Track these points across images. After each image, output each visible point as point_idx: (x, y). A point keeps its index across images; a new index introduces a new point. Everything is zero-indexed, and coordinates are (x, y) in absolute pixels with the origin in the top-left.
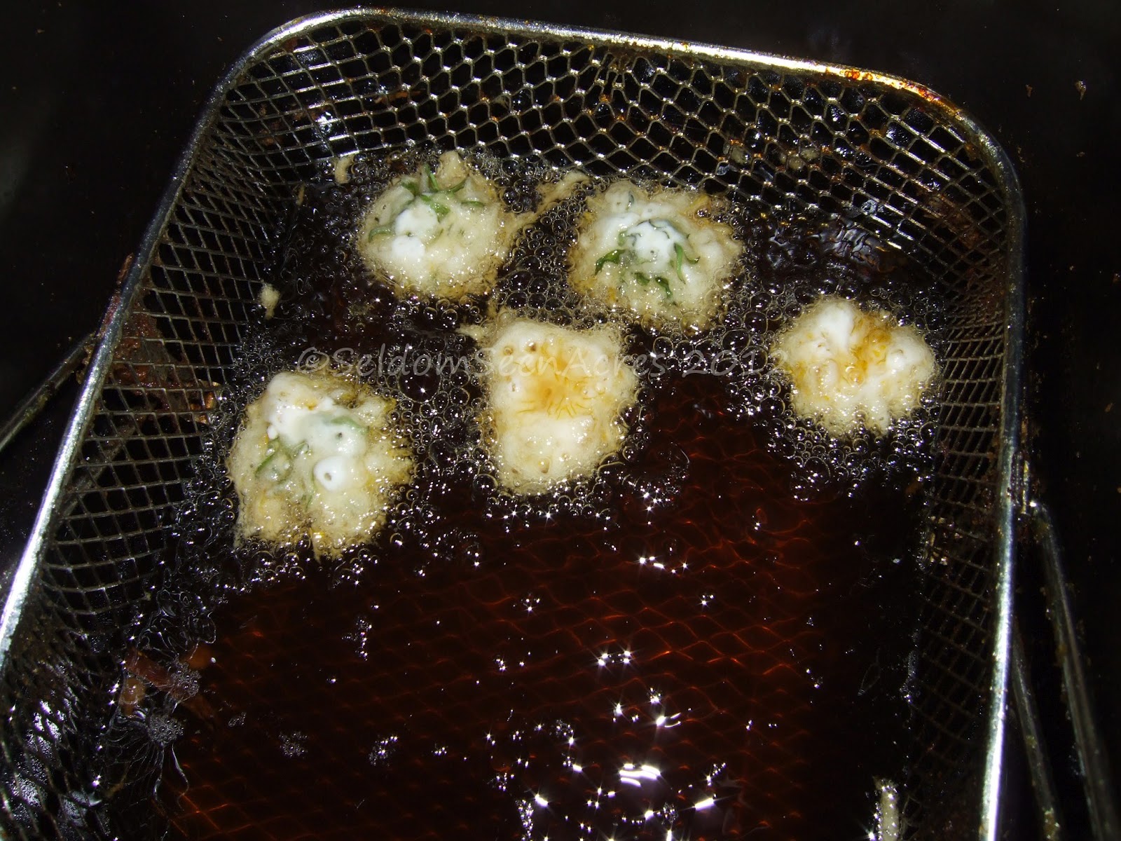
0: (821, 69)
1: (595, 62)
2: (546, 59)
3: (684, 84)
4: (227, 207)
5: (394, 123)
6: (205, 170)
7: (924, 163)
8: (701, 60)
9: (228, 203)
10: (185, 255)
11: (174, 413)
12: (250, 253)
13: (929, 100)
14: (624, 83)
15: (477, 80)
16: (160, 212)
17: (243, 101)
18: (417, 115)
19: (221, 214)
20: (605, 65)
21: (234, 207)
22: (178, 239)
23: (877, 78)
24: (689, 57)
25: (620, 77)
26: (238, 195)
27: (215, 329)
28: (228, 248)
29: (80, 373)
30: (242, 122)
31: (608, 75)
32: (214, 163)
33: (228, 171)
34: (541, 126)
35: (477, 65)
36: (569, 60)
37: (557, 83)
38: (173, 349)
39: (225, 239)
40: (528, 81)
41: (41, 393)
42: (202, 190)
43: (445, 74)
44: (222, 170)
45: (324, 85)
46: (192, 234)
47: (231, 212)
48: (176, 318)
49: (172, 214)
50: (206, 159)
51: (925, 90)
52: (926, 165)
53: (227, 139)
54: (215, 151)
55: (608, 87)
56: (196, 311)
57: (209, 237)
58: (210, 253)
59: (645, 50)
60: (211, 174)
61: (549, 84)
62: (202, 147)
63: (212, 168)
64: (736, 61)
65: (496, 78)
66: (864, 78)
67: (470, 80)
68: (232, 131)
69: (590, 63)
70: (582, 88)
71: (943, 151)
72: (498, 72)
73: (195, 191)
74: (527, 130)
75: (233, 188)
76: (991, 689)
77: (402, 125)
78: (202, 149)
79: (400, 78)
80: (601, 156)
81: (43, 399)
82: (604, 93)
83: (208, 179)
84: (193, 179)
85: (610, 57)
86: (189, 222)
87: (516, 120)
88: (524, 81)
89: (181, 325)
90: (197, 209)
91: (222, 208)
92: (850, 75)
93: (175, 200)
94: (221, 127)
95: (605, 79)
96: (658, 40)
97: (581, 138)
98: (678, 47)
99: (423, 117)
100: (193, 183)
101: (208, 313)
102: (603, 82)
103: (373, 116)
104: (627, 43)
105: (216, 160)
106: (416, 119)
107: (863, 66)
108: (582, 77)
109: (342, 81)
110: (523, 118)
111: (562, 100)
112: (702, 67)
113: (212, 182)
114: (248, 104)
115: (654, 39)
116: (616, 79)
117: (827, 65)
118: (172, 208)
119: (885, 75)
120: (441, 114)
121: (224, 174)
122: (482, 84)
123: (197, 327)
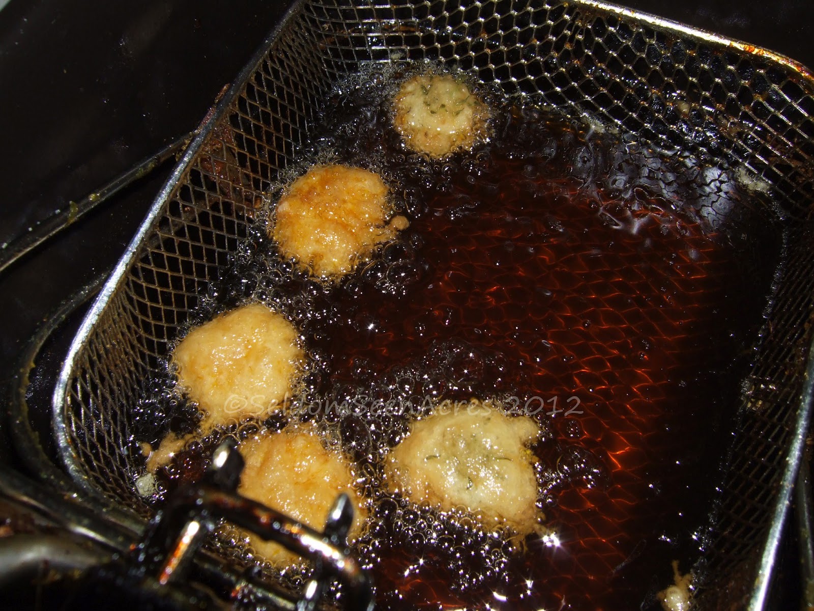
0: (726, 42)
1: (567, 17)
2: (532, 10)
3: (626, 42)
4: (296, 74)
5: (418, 44)
6: (286, 42)
7: (790, 124)
8: (642, 25)
9: (297, 71)
10: (262, 96)
11: (233, 202)
12: (304, 111)
13: (803, 75)
14: (584, 35)
15: (482, 20)
16: (252, 62)
17: (320, 4)
18: (435, 40)
19: (291, 78)
20: (573, 20)
21: (300, 76)
22: (260, 83)
23: (767, 54)
24: (634, 21)
25: (582, 31)
26: (304, 68)
27: (272, 154)
28: (291, 102)
29: (179, 153)
30: (317, 19)
31: (573, 28)
32: (293, 40)
33: (301, 49)
34: (520, 60)
35: (484, 8)
36: (548, 13)
37: (537, 29)
38: (242, 158)
39: (290, 96)
40: (517, 25)
41: (151, 161)
42: (282, 56)
43: (460, 12)
44: (297, 47)
45: (377, 7)
46: (270, 85)
47: (298, 79)
48: (248, 137)
49: (260, 65)
50: (289, 36)
51: (801, 66)
52: (792, 126)
53: (305, 27)
54: (296, 33)
55: (573, 36)
56: (262, 137)
57: (280, 90)
58: (279, 101)
59: (603, 12)
60: (290, 47)
61: (532, 28)
62: (288, 26)
63: (291, 43)
64: (667, 28)
65: (495, 19)
66: (757, 53)
67: (477, 18)
68: (309, 23)
69: (562, 16)
70: (554, 36)
71: (806, 115)
72: (497, 16)
73: (278, 55)
74: (509, 62)
75: (302, 62)
76: (781, 483)
77: (422, 47)
78: (287, 27)
79: (429, 10)
80: (558, 89)
81: (151, 165)
82: (569, 41)
83: (287, 49)
84: (278, 46)
85: (578, 14)
86: (270, 75)
87: (503, 53)
88: (514, 25)
89: (250, 143)
90: (277, 68)
91: (292, 73)
92: (748, 49)
93: (265, 56)
94: (303, 17)
95: (571, 31)
96: (613, 6)
97: (546, 74)
98: (627, 13)
99: (439, 43)
100: (277, 50)
101: (269, 141)
102: (569, 33)
103: (405, 37)
104: (591, 5)
105: (295, 38)
106: (434, 43)
107: (758, 44)
108: (555, 27)
109: (388, 6)
110: (508, 52)
111: (538, 43)
112: (641, 30)
113: (289, 54)
114: (324, 7)
115: (611, 5)
116: (578, 32)
117: (732, 40)
118: (261, 61)
119: (773, 53)
120: (452, 42)
121: (299, 50)
122: (485, 23)
123: (261, 148)
